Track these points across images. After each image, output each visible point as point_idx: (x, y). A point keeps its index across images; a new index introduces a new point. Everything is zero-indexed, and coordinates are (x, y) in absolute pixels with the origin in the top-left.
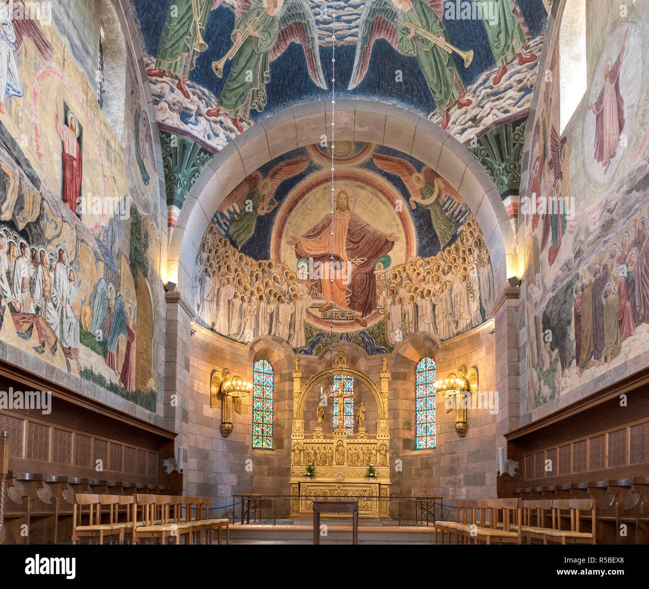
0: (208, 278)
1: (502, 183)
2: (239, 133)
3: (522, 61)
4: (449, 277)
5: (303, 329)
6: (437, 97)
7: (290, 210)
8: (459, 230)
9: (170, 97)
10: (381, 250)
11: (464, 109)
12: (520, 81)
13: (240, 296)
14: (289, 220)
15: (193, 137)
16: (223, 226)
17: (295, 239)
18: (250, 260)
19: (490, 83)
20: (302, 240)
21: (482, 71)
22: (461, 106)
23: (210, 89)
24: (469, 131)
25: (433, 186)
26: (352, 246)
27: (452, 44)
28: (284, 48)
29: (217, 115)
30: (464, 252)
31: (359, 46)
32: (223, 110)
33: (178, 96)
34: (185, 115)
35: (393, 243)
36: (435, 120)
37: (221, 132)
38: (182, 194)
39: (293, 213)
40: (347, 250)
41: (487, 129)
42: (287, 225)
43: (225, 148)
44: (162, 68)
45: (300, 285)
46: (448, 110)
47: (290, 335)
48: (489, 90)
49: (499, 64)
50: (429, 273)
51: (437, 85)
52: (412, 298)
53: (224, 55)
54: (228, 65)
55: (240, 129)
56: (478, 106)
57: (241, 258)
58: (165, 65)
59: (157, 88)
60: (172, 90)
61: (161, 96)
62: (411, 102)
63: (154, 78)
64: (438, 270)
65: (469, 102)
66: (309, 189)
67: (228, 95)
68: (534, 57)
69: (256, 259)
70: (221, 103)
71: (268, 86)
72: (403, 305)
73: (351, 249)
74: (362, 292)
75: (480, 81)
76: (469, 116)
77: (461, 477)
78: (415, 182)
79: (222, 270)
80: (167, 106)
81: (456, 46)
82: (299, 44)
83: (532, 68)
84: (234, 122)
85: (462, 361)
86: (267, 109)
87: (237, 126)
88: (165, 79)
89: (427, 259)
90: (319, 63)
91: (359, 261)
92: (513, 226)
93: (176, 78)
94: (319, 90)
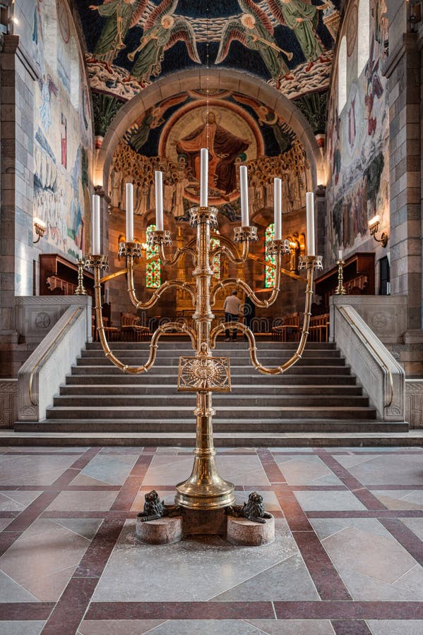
0: (116, 173)
1: (314, 126)
2: (142, 89)
3: (322, 61)
4: (287, 171)
5: (182, 203)
6: (272, 72)
7: (173, 124)
8: (292, 143)
9: (100, 74)
10: (239, 150)
11: (289, 81)
12: (322, 71)
13: (137, 182)
14: (172, 130)
15: (113, 95)
16: (127, 138)
17: (176, 142)
18: (144, 158)
19: (304, 70)
20: (182, 143)
21: (299, 64)
22: (287, 79)
23: (126, 68)
24: (293, 93)
25: (274, 115)
26: (218, 146)
27: (280, 47)
28: (173, 43)
29: (129, 81)
30: (296, 157)
31: (222, 43)
32: (132, 78)
33: (105, 73)
34: (109, 83)
35: (248, 146)
36: (272, 84)
37: (131, 90)
38: (105, 128)
39: (175, 126)
40: (214, 148)
41: (304, 94)
42: (171, 133)
43: (133, 99)
44: (96, 59)
45: (180, 172)
46: (280, 80)
47: (172, 208)
48: (303, 74)
49: (309, 61)
50: (273, 167)
51: (272, 66)
52: (262, 183)
53: (135, 49)
54: (138, 54)
55: (143, 87)
56: (298, 81)
57: (138, 157)
58: (98, 57)
59: (92, 69)
60: (102, 70)
61: (94, 73)
62: (256, 73)
63: (91, 64)
64: (279, 166)
65: (292, 78)
66: (187, 111)
67: (136, 69)
68: (328, 60)
69: (148, 156)
70: (132, 74)
71: (162, 63)
72: (255, 187)
73: (218, 148)
74: (225, 177)
75: (298, 69)
76: (292, 85)
77: (295, 306)
78: (262, 111)
79: (125, 166)
80: (97, 78)
81: (283, 49)
82: (183, 42)
83: (328, 65)
84: (140, 83)
85: (295, 230)
86: (160, 75)
87: (141, 85)
88: (97, 64)
89: (272, 158)
90: (196, 50)
91: (223, 156)
92: (322, 152)
93: (105, 63)
94: (195, 64)
